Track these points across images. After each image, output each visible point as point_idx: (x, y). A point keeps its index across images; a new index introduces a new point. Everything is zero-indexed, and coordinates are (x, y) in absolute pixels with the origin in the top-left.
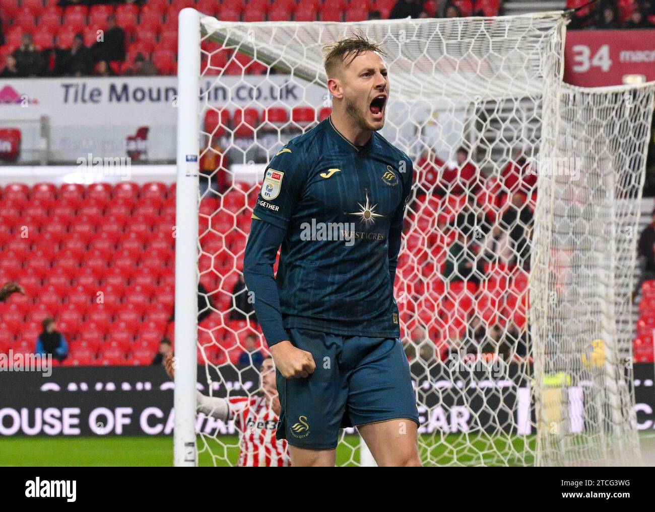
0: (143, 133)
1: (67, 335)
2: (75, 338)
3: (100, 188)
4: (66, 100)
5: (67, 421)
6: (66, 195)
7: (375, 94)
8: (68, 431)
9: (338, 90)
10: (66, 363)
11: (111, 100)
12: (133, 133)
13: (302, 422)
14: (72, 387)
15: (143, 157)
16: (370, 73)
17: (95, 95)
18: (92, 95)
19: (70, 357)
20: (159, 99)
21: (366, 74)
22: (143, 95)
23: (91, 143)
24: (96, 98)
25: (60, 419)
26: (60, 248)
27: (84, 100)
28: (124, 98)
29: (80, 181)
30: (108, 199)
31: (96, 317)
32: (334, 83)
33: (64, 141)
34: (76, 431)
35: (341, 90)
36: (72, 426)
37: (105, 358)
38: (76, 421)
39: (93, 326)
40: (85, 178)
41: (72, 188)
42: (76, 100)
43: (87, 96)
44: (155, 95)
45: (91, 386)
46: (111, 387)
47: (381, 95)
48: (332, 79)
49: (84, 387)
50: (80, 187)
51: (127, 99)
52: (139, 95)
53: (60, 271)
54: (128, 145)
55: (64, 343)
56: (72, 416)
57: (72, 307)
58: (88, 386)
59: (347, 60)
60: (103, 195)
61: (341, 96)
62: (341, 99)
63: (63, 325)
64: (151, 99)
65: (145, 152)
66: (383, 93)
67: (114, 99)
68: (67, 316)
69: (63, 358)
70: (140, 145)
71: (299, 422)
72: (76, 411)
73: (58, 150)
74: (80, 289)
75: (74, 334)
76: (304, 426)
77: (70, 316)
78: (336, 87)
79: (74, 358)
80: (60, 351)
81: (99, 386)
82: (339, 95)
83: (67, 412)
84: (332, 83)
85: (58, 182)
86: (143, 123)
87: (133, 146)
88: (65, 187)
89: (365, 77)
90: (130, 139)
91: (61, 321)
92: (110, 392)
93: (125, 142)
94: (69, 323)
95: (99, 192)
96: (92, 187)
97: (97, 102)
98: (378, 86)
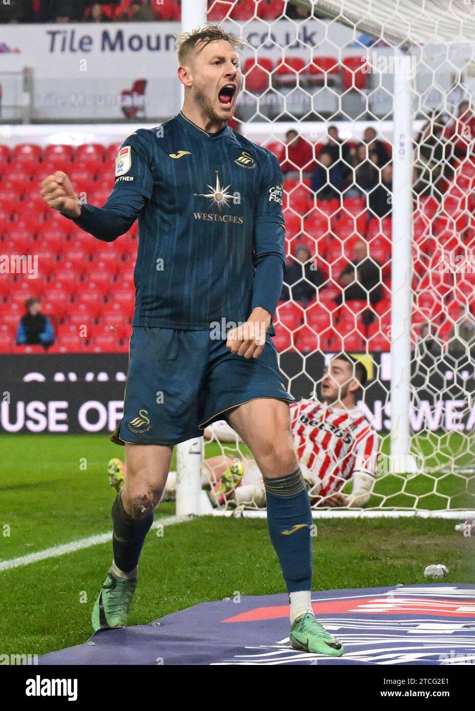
0: (140, 87)
1: (53, 317)
2: (62, 321)
3: (90, 150)
4: (52, 49)
5: (54, 416)
6: (52, 158)
7: (225, 82)
8: (54, 427)
9: (188, 79)
10: (52, 350)
11: (103, 48)
12: (129, 86)
13: (142, 416)
14: (59, 377)
15: (140, 114)
16: (221, 61)
17: (85, 44)
18: (81, 44)
19: (56, 343)
20: (158, 48)
21: (217, 63)
22: (139, 44)
23: (81, 98)
24: (86, 47)
25: (46, 414)
26: (45, 218)
27: (72, 50)
28: (118, 47)
29: (68, 142)
30: (101, 162)
31: (86, 297)
32: (184, 70)
33: (49, 96)
34: (64, 428)
35: (191, 78)
36: (59, 422)
37: (96, 344)
38: (63, 416)
39: (83, 307)
40: (73, 139)
41: (59, 150)
42: (63, 49)
43: (76, 45)
44: (153, 44)
45: (81, 376)
46: (103, 377)
47: (230, 85)
48: (182, 67)
49: (73, 377)
50: (68, 149)
51: (122, 48)
52: (136, 43)
53: (45, 244)
54: (123, 100)
55: (50, 328)
56: (59, 411)
57: (59, 285)
58: (78, 376)
59: (198, 48)
60: (94, 157)
61: (190, 84)
62: (190, 87)
63: (49, 307)
64: (150, 48)
65: (142, 109)
66: (232, 83)
67: (107, 47)
68: (53, 296)
69: (48, 344)
70: (137, 100)
71: (140, 416)
72: (64, 404)
73: (44, 107)
74: (68, 265)
75: (62, 317)
76: (145, 420)
77: (57, 296)
78: (185, 74)
79: (61, 345)
80: (44, 337)
81: (90, 377)
82: (188, 82)
83: (53, 405)
84: (182, 70)
85: (43, 143)
86: (140, 76)
87: (128, 102)
88: (51, 148)
89: (215, 65)
90: (125, 93)
91: (47, 302)
92: (103, 383)
93: (119, 98)
94: (55, 305)
95: (90, 154)
96: (83, 148)
97: (88, 51)
98: (228, 75)
